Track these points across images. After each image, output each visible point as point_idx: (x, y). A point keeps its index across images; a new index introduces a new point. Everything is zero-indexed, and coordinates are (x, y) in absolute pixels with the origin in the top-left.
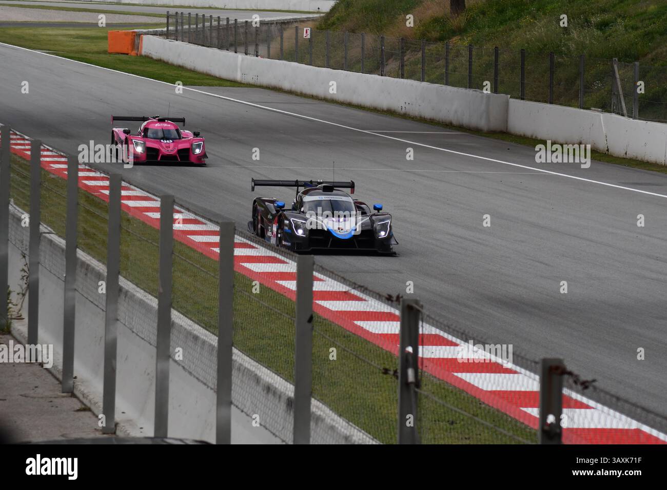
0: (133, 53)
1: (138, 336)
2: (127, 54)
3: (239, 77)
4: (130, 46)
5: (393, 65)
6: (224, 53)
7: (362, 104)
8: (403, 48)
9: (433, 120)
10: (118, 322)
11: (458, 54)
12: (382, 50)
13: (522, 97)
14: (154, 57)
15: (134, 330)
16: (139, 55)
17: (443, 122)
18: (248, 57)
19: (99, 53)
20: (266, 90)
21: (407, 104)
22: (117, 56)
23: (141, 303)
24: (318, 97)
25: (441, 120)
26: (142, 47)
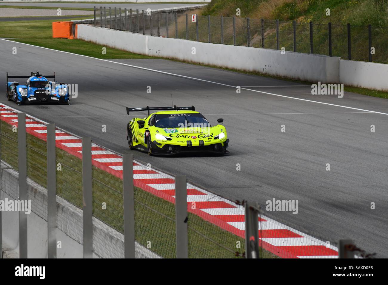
0: (71, 38)
1: (71, 237)
2: (67, 38)
3: (146, 52)
4: (68, 33)
5: (257, 38)
6: (136, 35)
7: (235, 68)
8: (263, 27)
9: (286, 77)
10: (57, 228)
11: (304, 29)
12: (248, 28)
13: (350, 58)
14: (86, 40)
15: (68, 234)
16: (75, 39)
17: (293, 78)
18: (153, 37)
19: (46, 38)
20: (166, 60)
21: (267, 66)
22: (60, 40)
23: (74, 214)
24: (204, 64)
25: (292, 77)
26: (77, 33)
